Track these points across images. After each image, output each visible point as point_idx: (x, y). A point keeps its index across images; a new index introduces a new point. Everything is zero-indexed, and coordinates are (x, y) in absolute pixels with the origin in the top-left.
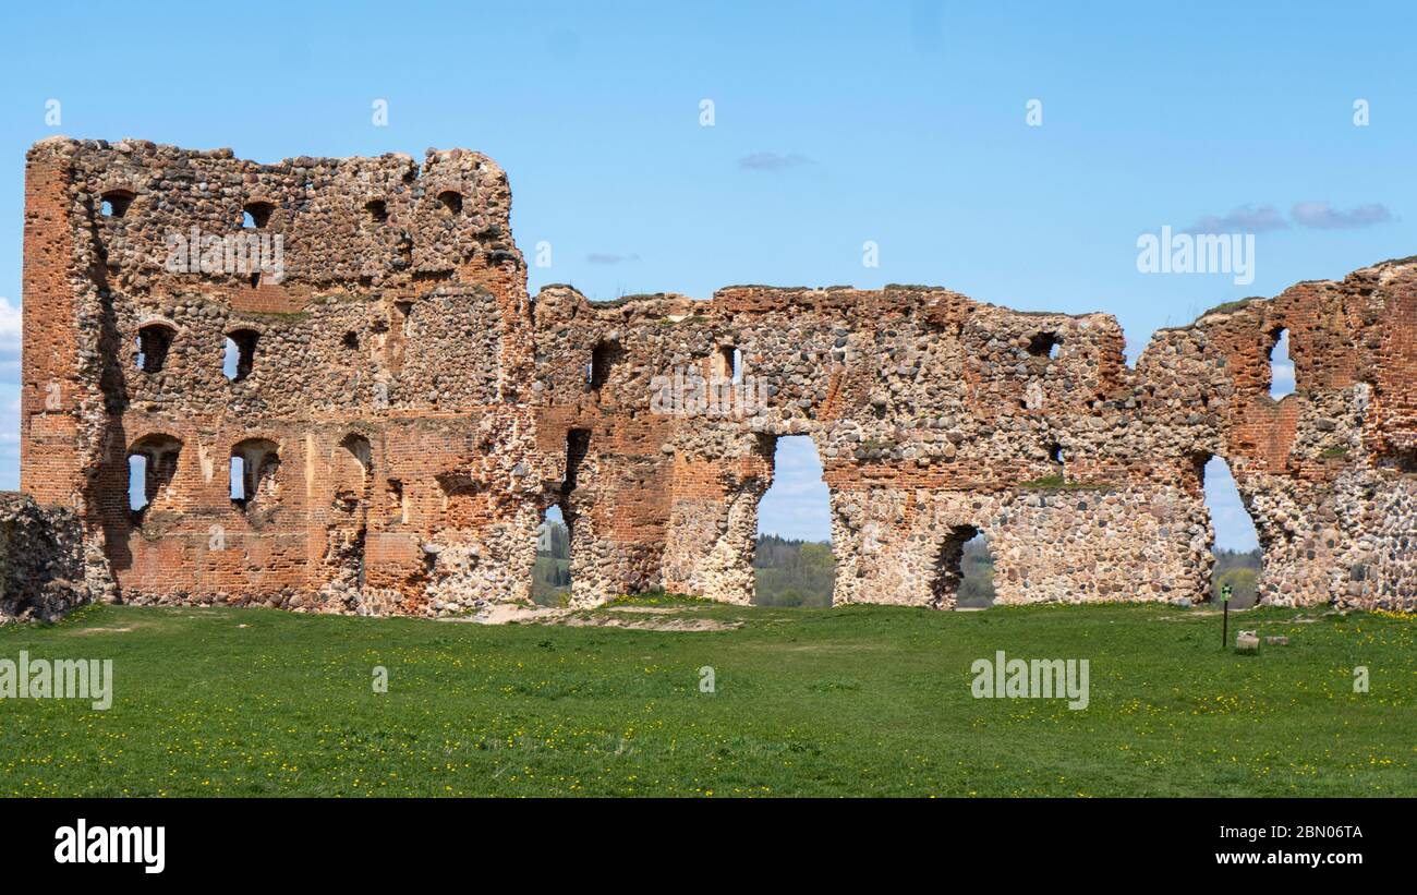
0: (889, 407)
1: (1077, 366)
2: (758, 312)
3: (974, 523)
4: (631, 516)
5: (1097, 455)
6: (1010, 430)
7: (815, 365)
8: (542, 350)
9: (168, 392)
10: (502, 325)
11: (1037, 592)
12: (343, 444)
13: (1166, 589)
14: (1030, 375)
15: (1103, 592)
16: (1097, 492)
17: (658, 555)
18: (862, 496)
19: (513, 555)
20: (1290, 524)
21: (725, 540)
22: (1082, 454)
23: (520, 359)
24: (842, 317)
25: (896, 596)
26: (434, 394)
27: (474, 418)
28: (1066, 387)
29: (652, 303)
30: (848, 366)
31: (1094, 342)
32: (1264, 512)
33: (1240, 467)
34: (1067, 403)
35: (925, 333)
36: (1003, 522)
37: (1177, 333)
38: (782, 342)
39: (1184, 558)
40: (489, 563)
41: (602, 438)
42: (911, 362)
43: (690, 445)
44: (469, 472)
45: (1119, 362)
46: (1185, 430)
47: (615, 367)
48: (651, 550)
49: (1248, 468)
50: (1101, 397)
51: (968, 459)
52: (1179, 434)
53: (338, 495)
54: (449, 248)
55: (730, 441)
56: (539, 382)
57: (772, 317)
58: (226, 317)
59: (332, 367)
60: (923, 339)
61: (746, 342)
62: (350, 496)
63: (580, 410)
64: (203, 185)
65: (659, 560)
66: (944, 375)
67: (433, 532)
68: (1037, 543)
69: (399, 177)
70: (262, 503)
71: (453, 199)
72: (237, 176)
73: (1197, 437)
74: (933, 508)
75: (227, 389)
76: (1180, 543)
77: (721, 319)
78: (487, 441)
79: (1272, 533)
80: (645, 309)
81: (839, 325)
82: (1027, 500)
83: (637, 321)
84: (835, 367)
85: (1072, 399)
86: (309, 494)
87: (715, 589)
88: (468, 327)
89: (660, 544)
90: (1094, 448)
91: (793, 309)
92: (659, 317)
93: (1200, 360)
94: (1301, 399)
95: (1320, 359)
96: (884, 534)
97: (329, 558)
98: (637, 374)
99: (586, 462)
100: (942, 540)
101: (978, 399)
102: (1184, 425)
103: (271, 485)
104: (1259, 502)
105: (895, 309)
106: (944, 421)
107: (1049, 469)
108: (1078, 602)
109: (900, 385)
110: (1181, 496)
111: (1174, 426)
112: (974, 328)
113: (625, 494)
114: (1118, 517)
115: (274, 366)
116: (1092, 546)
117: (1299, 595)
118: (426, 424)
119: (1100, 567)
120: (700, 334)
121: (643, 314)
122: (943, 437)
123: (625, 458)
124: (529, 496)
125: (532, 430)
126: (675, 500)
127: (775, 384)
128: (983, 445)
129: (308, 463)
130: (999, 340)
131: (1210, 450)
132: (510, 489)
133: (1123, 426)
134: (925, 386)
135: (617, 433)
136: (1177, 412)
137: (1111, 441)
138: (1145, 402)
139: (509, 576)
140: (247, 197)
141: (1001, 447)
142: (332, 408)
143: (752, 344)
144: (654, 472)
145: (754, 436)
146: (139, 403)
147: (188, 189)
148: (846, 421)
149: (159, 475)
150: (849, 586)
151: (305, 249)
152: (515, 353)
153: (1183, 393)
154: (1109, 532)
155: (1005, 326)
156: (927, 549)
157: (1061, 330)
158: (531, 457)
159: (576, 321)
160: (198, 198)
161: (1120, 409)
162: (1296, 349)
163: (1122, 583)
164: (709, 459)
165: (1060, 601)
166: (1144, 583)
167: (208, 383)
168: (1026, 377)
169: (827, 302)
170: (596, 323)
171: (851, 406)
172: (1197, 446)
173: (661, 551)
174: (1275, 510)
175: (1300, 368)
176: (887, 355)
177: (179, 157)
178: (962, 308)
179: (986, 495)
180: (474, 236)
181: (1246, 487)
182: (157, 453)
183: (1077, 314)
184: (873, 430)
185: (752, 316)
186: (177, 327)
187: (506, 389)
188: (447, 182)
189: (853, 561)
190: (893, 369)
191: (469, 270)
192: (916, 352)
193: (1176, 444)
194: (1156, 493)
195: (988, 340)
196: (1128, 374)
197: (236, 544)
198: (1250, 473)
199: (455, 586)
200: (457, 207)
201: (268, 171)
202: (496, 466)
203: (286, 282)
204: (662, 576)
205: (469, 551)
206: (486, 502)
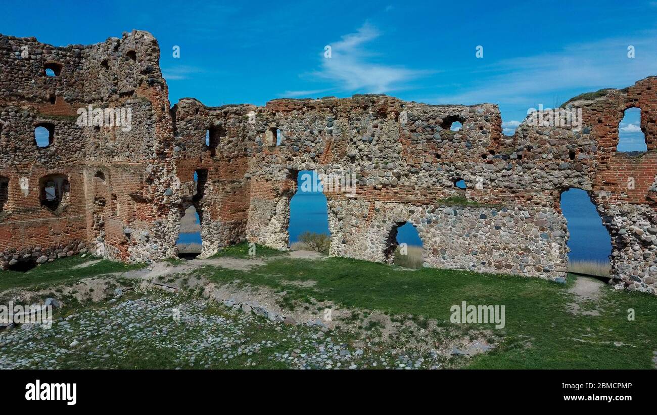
0: (357, 157)
1: (476, 134)
2: (288, 111)
3: (410, 220)
4: (230, 209)
5: (490, 186)
6: (430, 171)
7: (317, 136)
8: (178, 131)
10: (155, 118)
11: (452, 263)
12: (96, 175)
13: (546, 271)
14: (443, 140)
15: (498, 267)
16: (494, 209)
17: (244, 225)
18: (344, 203)
19: (167, 235)
20: (646, 236)
21: (275, 219)
23: (166, 135)
24: (330, 112)
25: (364, 255)
26: (128, 153)
27: (145, 166)
28: (467, 146)
29: (238, 108)
30: (334, 136)
31: (487, 120)
32: (623, 227)
33: (604, 198)
34: (469, 156)
35: (377, 118)
36: (429, 222)
38: (300, 125)
40: (154, 240)
41: (214, 173)
42: (369, 134)
43: (258, 174)
44: (142, 194)
45: (500, 132)
46: (557, 173)
47: (221, 138)
48: (241, 223)
49: (611, 199)
50: (492, 152)
51: (405, 186)
52: (553, 175)
53: (96, 199)
54: (131, 80)
55: (276, 173)
56: (177, 147)
57: (294, 113)
58: (34, 117)
59: (92, 140)
60: (376, 122)
61: (283, 125)
62: (102, 199)
63: (201, 161)
64: (17, 53)
65: (245, 227)
66: (388, 141)
67: (129, 222)
68: (452, 235)
69: (112, 48)
70: (63, 203)
71: (132, 54)
72: (39, 50)
73: (567, 177)
74: (384, 211)
75: (36, 151)
77: (270, 115)
78: (149, 178)
79: (628, 241)
80: (235, 110)
81: (329, 116)
82: (444, 210)
83: (231, 116)
84: (327, 137)
85: (472, 153)
86: (86, 197)
87: (271, 241)
88: (140, 119)
89: (245, 220)
90: (487, 182)
91: (305, 109)
92: (241, 115)
93: (569, 129)
96: (357, 223)
97: (94, 227)
98: (231, 141)
99: (206, 185)
100: (390, 229)
101: (410, 153)
102: (555, 170)
103: (68, 194)
104: (618, 221)
105: (359, 107)
106: (390, 165)
107: (454, 192)
108: (481, 272)
109: (363, 146)
110: (553, 214)
111: (548, 170)
112: (407, 115)
113: (226, 199)
114: (510, 224)
115: (64, 140)
116: (490, 240)
118: (125, 168)
119: (496, 253)
120: (261, 122)
121: (233, 113)
122: (390, 174)
123: (226, 182)
124: (175, 205)
125: (174, 172)
126: (252, 199)
127: (298, 146)
128: (414, 178)
129: (85, 184)
130: (422, 121)
131: (577, 185)
132: (164, 202)
133: (508, 170)
134: (377, 147)
135: (221, 171)
136: (550, 162)
137: (501, 179)
138: (525, 156)
139: (166, 246)
140: (45, 60)
141: (424, 179)
142: (93, 158)
143: (285, 126)
144: (241, 187)
145: (288, 170)
147: (8, 54)
148: (334, 165)
150: (338, 247)
151: (80, 86)
152: (162, 132)
153: (555, 150)
154: (502, 233)
155: (426, 113)
156: (382, 233)
157: (463, 114)
158: (174, 185)
159: (198, 116)
160: (15, 59)
161: (505, 160)
163: (512, 264)
164: (267, 180)
165: (468, 270)
166: (529, 266)
167: (24, 149)
168: (440, 141)
169: (322, 105)
170: (209, 117)
171: (336, 157)
172: (566, 183)
173: (246, 223)
174: (633, 227)
175: (651, 133)
176: (355, 131)
178: (397, 105)
179: (418, 206)
180: (141, 72)
181: (610, 211)
183: (471, 105)
184: (349, 169)
185: (285, 113)
186: (3, 122)
187: (158, 151)
188: (129, 46)
189: (340, 234)
190: (360, 138)
191: (141, 90)
192: (372, 129)
193: (550, 181)
194: (538, 211)
195: (415, 121)
196: (507, 138)
197: (45, 224)
198: (613, 202)
199: (140, 249)
200: (134, 58)
201: (58, 49)
202: (156, 190)
203: (71, 101)
204: (246, 234)
205: (145, 233)
206: (152, 208)
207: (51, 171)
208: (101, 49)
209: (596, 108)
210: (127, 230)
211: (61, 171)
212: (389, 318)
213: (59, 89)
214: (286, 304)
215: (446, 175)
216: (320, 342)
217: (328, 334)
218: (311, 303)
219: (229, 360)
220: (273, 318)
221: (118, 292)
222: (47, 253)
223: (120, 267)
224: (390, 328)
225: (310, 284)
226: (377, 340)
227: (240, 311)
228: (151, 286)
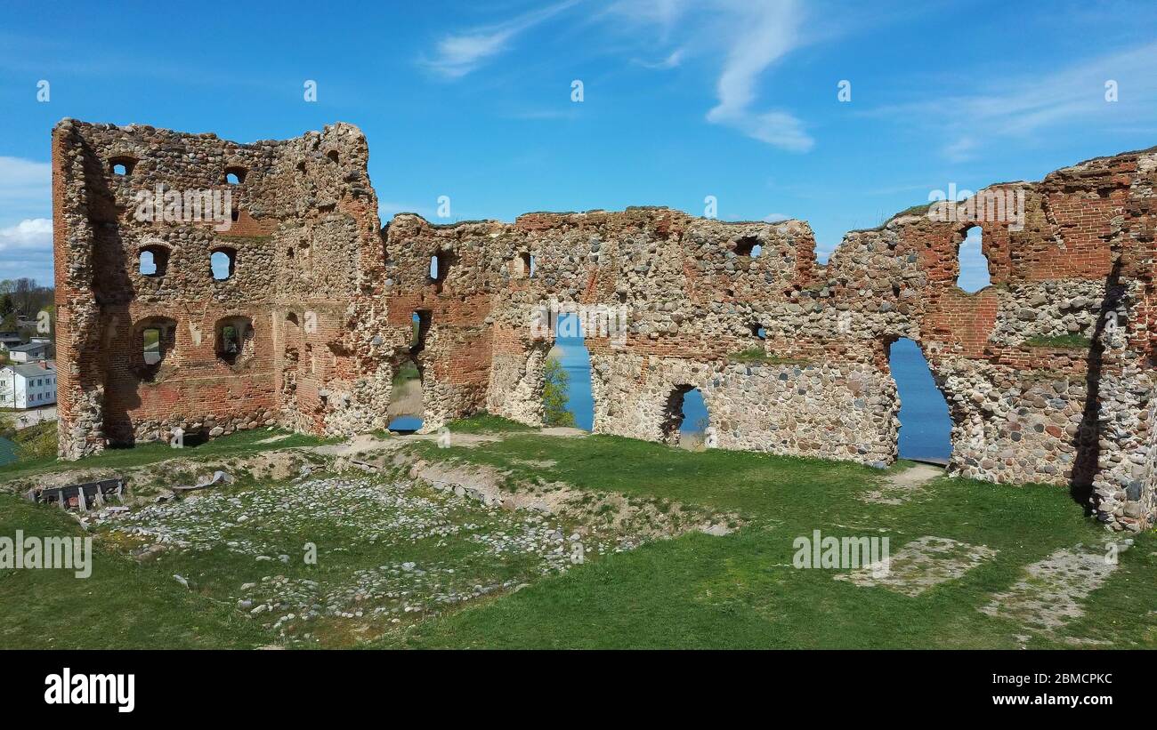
0: (628, 294)
1: (776, 263)
2: (543, 230)
3: (693, 383)
4: (462, 366)
5: (795, 335)
6: (720, 313)
7: (579, 265)
8: (391, 258)
9: (166, 288)
10: (360, 240)
11: (745, 442)
12: (288, 319)
13: (862, 452)
14: (736, 271)
15: (803, 447)
16: (797, 366)
17: (484, 389)
18: (611, 358)
19: (374, 399)
20: (986, 404)
21: (524, 381)
22: (782, 333)
23: (373, 264)
24: (597, 232)
25: (636, 432)
26: (326, 288)
27: (345, 305)
28: (767, 280)
29: (479, 225)
30: (601, 265)
31: (791, 243)
32: (959, 391)
33: (934, 350)
34: (768, 292)
35: (654, 240)
36: (717, 384)
37: (869, 233)
38: (557, 250)
39: (880, 427)
40: (356, 405)
41: (440, 315)
42: (644, 262)
43: (503, 317)
44: (341, 342)
45: (811, 259)
46: (877, 316)
47: (452, 267)
48: (478, 387)
49: (943, 352)
50: (798, 288)
51: (687, 334)
52: (872, 320)
53: (287, 351)
54: (332, 189)
55: (526, 316)
56: (389, 280)
57: (551, 232)
58: (210, 239)
59: (284, 270)
60: (653, 244)
61: (536, 250)
62: (295, 351)
63: (423, 299)
64: (191, 155)
65: (484, 392)
66: (669, 271)
67: (326, 381)
68: (745, 403)
69: (311, 145)
70: (245, 355)
71: (334, 155)
72: (219, 151)
73: (889, 322)
74: (661, 370)
75: (212, 286)
76: (875, 414)
77: (521, 235)
78: (351, 321)
79: (967, 410)
80: (474, 229)
81: (594, 237)
82: (736, 368)
83: (467, 237)
84: (592, 266)
85: (772, 289)
86: (275, 349)
87: (518, 413)
88: (341, 243)
89: (485, 382)
90: (791, 328)
91: (564, 227)
92: (482, 235)
93: (892, 257)
94: (1000, 291)
95: (1021, 253)
96: (627, 387)
97: (285, 389)
98: (467, 272)
99: (429, 332)
100: (668, 394)
101: (694, 289)
102: (876, 312)
103: (252, 344)
104: (953, 382)
105: (633, 224)
106: (669, 305)
107: (752, 344)
108: (781, 454)
109: (636, 278)
110: (874, 373)
111: (866, 313)
112: (691, 236)
113: (458, 352)
114: (816, 388)
115: (248, 270)
116: (792, 410)
117: (1002, 472)
118: (322, 308)
119: (801, 428)
120: (507, 245)
121: (471, 232)
122: (668, 317)
123: (458, 328)
124: (385, 358)
125: (385, 313)
126: (494, 354)
127: (554, 278)
128: (699, 324)
129: (274, 330)
130: (711, 244)
131: (902, 334)
132: (370, 354)
133: (818, 312)
134: (655, 279)
135: (452, 312)
136: (870, 301)
137: (808, 324)
138: (838, 292)
139: (371, 413)
140: (227, 163)
141: (713, 326)
142: (284, 295)
143: (538, 251)
144: (479, 336)
146: (142, 296)
147: (180, 157)
148: (599, 304)
149: (167, 342)
150: (603, 421)
151: (271, 197)
152: (369, 260)
153: (875, 284)
154: (807, 399)
155: (715, 233)
156: (658, 400)
157: (762, 235)
158: (384, 332)
159: (420, 237)
160: (189, 163)
161: (815, 298)
162: (989, 244)
163: (820, 442)
164: (514, 327)
165: (766, 452)
166: (841, 445)
167: (197, 282)
168: (733, 272)
169: (586, 221)
170: (435, 239)
171: (602, 293)
172: (889, 330)
173: (485, 386)
174: (971, 391)
175: (995, 262)
176: (627, 257)
177: (172, 137)
178: (682, 221)
179: (702, 362)
180: (344, 179)
181: (942, 369)
182: (165, 328)
183: (774, 221)
185: (539, 232)
186: (171, 247)
187: (363, 285)
188: (331, 145)
189: (605, 403)
190: (631, 267)
191: (344, 203)
192: (648, 255)
193: (869, 328)
194: (851, 369)
195: (702, 244)
196: (820, 268)
197: (221, 383)
198: (945, 357)
199: (339, 418)
200: (337, 160)
201: (243, 148)
202: (359, 338)
203: (257, 217)
204: (486, 403)
205: (345, 396)
206: (354, 363)
207: (230, 313)
208: (298, 148)
209: (924, 227)
210: (324, 392)
211: (244, 312)
212: (627, 500)
213: (243, 202)
214: (509, 486)
215: (741, 319)
216: (532, 525)
217: (548, 519)
218: (538, 484)
219: (417, 541)
220: (488, 501)
221: (305, 469)
222: (223, 423)
223: (313, 441)
224: (625, 511)
225: (549, 464)
226: (606, 526)
227: (452, 494)
228: (347, 465)
